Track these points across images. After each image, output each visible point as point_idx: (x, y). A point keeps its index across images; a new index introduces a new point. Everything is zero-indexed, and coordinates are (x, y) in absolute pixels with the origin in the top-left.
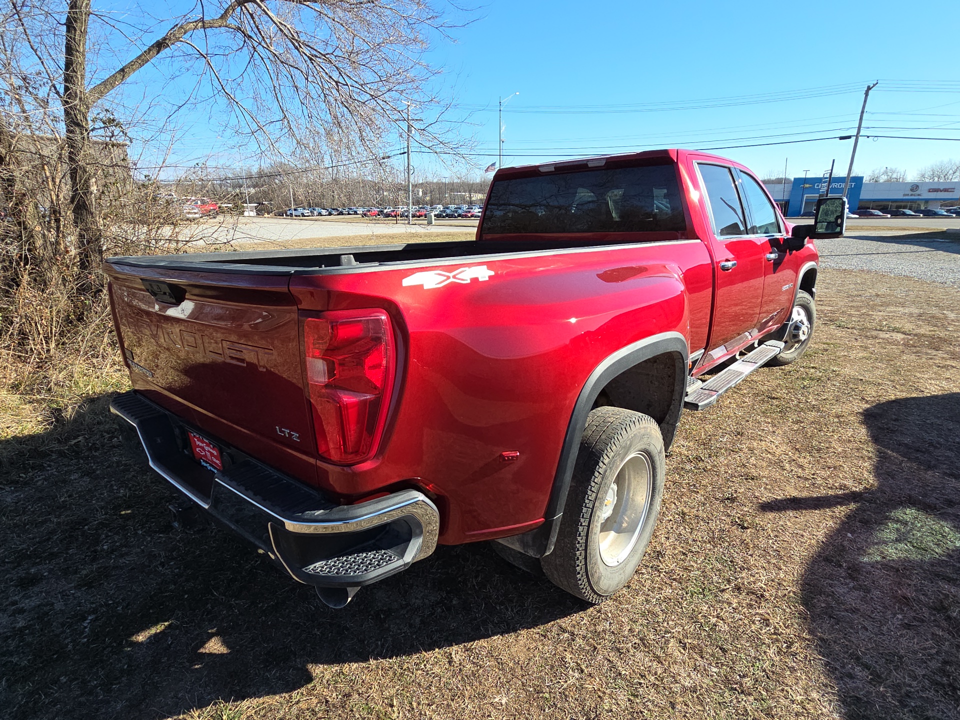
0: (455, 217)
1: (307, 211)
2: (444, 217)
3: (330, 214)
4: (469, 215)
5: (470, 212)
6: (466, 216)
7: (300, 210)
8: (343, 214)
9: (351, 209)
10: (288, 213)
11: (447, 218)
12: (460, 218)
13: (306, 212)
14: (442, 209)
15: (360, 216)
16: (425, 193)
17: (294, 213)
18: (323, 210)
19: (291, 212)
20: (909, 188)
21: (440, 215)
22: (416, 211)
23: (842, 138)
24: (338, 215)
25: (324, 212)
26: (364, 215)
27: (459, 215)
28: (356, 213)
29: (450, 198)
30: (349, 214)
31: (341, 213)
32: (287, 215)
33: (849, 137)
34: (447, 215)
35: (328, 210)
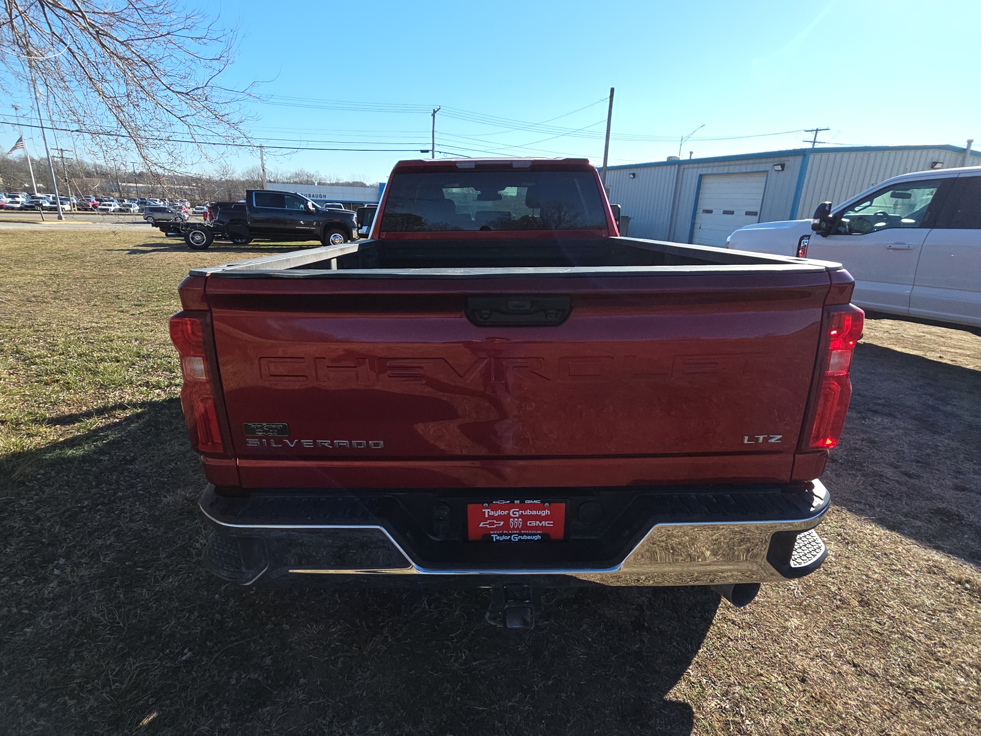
23: (422, 151)
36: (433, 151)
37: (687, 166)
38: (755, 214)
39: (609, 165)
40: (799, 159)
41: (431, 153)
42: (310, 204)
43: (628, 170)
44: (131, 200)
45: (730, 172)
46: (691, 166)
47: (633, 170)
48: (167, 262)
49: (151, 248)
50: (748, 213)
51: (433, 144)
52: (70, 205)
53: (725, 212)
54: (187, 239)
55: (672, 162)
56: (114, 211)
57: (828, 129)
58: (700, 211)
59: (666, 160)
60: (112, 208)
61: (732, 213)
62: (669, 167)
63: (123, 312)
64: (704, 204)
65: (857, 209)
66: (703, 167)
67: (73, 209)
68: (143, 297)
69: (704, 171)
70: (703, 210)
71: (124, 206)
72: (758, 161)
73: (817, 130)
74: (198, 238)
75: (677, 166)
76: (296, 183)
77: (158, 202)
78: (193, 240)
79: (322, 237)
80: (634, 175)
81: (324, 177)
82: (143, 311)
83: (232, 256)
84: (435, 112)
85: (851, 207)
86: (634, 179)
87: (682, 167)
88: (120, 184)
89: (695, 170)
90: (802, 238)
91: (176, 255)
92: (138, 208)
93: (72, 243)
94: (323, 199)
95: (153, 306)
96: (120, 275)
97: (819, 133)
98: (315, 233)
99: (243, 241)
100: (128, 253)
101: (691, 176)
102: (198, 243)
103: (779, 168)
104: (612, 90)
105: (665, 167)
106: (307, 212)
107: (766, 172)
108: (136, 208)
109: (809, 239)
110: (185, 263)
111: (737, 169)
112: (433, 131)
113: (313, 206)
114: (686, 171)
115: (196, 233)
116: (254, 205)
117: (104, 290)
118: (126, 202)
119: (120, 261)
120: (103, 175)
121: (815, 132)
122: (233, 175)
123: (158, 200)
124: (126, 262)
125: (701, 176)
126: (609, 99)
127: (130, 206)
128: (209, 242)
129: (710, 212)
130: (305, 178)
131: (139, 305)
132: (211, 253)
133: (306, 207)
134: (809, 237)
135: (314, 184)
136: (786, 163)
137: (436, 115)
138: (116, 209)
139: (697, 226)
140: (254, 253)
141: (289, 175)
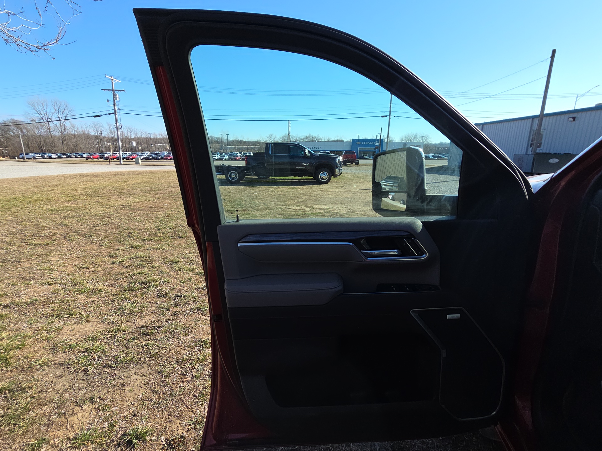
0: (159, 159)
1: (39, 155)
2: (151, 159)
3: (59, 157)
4: (169, 158)
5: (169, 156)
6: (167, 159)
7: (32, 155)
8: (71, 157)
9: (78, 154)
10: (21, 156)
11: (153, 160)
12: (163, 160)
13: (37, 156)
14: (149, 154)
15: (85, 159)
16: (137, 144)
17: (25, 156)
18: (52, 155)
19: (22, 155)
20: (402, 145)
21: (148, 158)
22: (130, 156)
23: (382, 117)
24: (66, 158)
25: (54, 156)
26: (88, 158)
27: (162, 158)
28: (82, 157)
29: (155, 147)
30: (76, 157)
31: (69, 157)
32: (19, 158)
33: (386, 116)
34: (153, 158)
35: (57, 155)
36: (390, 116)
41: (388, 117)
42: (307, 151)
43: (568, 115)
44: (226, 153)
47: (573, 115)
51: (390, 111)
54: (227, 177)
60: (216, 158)
74: (233, 176)
77: (238, 154)
79: (314, 174)
80: (574, 118)
81: (321, 138)
86: (574, 122)
92: (228, 157)
94: (319, 149)
98: (309, 171)
99: (264, 177)
102: (233, 180)
104: (554, 52)
106: (305, 156)
112: (391, 103)
113: (309, 152)
115: (233, 172)
116: (270, 153)
123: (238, 153)
126: (550, 59)
127: (224, 156)
128: (241, 178)
130: (311, 139)
133: (305, 153)
135: (316, 142)
140: (266, 187)
141: (303, 137)
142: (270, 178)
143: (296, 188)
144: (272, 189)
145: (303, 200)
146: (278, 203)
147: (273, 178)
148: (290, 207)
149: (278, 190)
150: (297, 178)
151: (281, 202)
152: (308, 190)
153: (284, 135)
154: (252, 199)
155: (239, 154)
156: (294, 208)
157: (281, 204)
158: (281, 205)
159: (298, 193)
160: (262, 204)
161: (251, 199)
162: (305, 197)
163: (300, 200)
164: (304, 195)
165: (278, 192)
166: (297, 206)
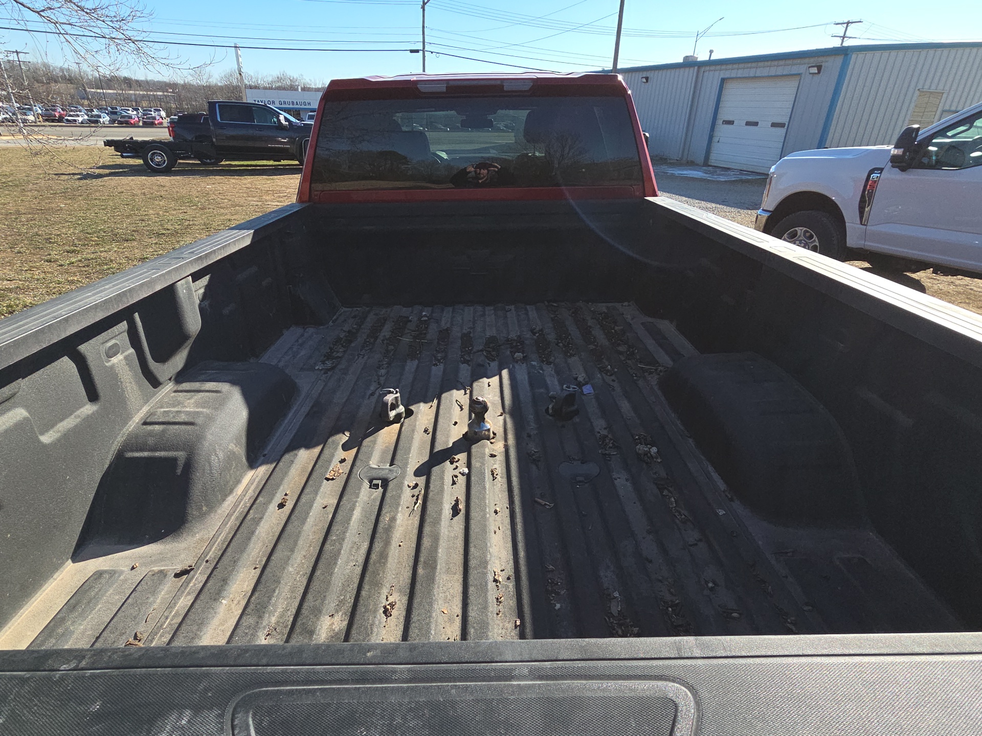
23: (411, 51)
33: (417, 51)
36: (423, 50)
37: (707, 68)
38: (782, 125)
39: (619, 67)
40: (839, 60)
41: (421, 53)
42: (282, 118)
43: (641, 73)
44: (100, 109)
45: (757, 75)
46: (713, 68)
47: (645, 73)
48: (120, 190)
49: (107, 171)
50: (774, 125)
51: (424, 43)
52: (34, 116)
53: (748, 124)
54: (146, 161)
55: (689, 63)
56: (82, 123)
57: (860, 22)
58: (720, 122)
59: (681, 61)
60: (80, 119)
61: (756, 124)
62: (687, 70)
63: (50, 261)
64: (724, 115)
65: (949, 134)
66: (726, 70)
67: (38, 120)
68: (79, 239)
69: (726, 74)
70: (724, 121)
71: (92, 116)
72: (790, 62)
73: (848, 23)
74: (158, 159)
75: (696, 68)
76: (279, 88)
77: (130, 112)
78: (152, 162)
79: (298, 156)
80: (647, 79)
81: (309, 82)
82: (74, 260)
83: (195, 181)
84: (424, 4)
85: (942, 133)
86: (647, 84)
87: (702, 69)
88: (88, 90)
89: (717, 73)
90: (872, 172)
91: (132, 180)
92: (108, 118)
93: (21, 164)
94: (307, 107)
95: (88, 253)
96: (61, 209)
97: (851, 26)
98: (290, 151)
99: (213, 161)
100: (79, 179)
101: (712, 80)
102: (159, 165)
103: (815, 70)
105: (682, 70)
106: (280, 127)
107: (799, 74)
108: (105, 119)
109: (880, 173)
110: (139, 192)
111: (765, 72)
112: (423, 27)
113: (287, 120)
114: (706, 74)
116: (219, 120)
117: (36, 230)
118: (96, 112)
119: (67, 189)
120: (70, 79)
121: (845, 25)
122: (210, 80)
123: (130, 109)
124: (73, 189)
125: (723, 80)
127: (99, 116)
128: (172, 163)
129: (730, 123)
130: (288, 83)
131: (73, 251)
132: (172, 178)
133: (279, 121)
134: (881, 170)
135: (297, 90)
136: (823, 64)
137: (426, 7)
138: (84, 119)
139: (715, 139)
140: (222, 177)
141: (270, 79)
142: (223, 163)
143: (272, 179)
144: (233, 181)
145: (286, 194)
146: (250, 199)
147: (227, 163)
148: (269, 203)
149: (245, 182)
150: (271, 163)
151: (253, 197)
152: (292, 181)
153: (228, 71)
154: (208, 194)
155: (133, 113)
156: (274, 204)
157: (254, 199)
158: (255, 201)
159: (277, 185)
160: (226, 201)
161: (204, 194)
162: (289, 190)
163: (282, 195)
164: (287, 188)
165: (245, 184)
166: (278, 201)
